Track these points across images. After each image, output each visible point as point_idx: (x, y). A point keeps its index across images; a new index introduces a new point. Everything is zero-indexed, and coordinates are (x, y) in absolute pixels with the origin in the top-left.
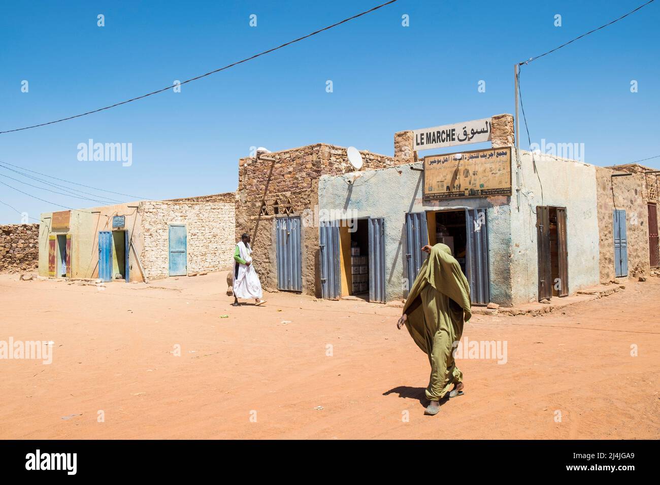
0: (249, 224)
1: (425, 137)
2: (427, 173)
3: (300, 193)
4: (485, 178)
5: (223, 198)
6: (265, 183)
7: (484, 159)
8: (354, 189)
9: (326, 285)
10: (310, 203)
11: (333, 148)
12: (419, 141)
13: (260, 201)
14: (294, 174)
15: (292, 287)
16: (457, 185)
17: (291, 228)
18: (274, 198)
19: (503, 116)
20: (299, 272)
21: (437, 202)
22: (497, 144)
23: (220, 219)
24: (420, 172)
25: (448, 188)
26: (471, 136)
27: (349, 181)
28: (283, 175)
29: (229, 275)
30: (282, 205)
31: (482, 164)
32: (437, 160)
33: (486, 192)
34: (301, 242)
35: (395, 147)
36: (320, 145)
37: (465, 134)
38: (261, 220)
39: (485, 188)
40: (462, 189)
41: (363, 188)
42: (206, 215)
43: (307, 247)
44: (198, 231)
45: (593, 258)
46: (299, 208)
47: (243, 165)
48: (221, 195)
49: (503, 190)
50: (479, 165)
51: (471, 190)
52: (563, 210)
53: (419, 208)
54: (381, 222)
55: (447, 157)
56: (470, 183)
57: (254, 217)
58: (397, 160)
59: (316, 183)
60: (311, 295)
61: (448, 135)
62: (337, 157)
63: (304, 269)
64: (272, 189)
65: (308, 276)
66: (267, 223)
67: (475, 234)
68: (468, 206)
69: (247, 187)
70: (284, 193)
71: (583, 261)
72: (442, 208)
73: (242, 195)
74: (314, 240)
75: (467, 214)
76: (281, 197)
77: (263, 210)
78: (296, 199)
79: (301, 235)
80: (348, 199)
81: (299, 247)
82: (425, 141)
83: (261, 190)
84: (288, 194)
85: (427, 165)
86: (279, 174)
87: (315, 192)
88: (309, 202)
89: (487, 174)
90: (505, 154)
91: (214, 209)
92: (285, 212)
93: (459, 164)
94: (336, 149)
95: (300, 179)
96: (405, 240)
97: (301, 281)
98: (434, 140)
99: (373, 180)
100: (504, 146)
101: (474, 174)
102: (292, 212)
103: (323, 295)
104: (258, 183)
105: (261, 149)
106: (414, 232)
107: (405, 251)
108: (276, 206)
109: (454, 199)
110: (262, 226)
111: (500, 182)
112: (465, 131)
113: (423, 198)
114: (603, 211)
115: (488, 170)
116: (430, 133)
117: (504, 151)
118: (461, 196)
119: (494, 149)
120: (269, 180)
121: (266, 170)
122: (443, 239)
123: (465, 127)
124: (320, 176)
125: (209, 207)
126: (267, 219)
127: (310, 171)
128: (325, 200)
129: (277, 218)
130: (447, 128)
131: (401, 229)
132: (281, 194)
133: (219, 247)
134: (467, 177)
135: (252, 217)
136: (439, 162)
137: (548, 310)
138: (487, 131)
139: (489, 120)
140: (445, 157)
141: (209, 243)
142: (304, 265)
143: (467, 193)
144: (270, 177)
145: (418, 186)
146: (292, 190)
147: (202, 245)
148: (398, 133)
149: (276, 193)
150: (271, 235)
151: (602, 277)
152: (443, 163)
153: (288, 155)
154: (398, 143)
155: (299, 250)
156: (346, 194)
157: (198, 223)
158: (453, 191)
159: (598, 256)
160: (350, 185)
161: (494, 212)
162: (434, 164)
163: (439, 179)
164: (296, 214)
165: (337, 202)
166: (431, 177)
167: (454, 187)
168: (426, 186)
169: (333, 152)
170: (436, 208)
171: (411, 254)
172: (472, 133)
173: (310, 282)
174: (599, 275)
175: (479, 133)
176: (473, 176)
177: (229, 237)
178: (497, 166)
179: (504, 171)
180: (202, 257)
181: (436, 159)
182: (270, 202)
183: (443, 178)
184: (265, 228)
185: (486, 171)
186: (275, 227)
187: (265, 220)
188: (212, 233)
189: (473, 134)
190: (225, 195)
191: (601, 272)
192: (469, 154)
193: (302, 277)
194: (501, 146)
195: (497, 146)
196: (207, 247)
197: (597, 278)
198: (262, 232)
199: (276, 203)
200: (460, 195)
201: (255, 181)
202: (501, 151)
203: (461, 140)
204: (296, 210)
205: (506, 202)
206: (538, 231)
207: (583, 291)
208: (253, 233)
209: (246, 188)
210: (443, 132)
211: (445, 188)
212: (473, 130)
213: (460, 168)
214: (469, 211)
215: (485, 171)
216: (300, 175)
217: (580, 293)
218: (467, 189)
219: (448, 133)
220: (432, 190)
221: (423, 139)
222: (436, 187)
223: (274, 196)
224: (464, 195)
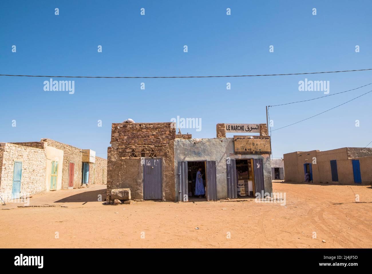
1: (230, 127)
2: (235, 143)
3: (161, 146)
4: (261, 147)
7: (260, 139)
9: (181, 194)
10: (168, 152)
12: (228, 129)
13: (130, 149)
14: (157, 136)
16: (250, 149)
17: (154, 165)
21: (240, 155)
25: (246, 150)
26: (251, 130)
27: (194, 143)
28: (148, 136)
30: (148, 152)
34: (161, 172)
37: (248, 128)
39: (261, 151)
40: (252, 151)
41: (202, 147)
43: (166, 175)
46: (160, 154)
47: (115, 127)
49: (268, 152)
50: (258, 142)
51: (256, 151)
53: (232, 157)
54: (214, 163)
56: (255, 148)
59: (172, 142)
61: (241, 128)
63: (164, 187)
64: (140, 142)
65: (167, 190)
67: (257, 169)
68: (254, 158)
70: (149, 146)
72: (243, 158)
74: (171, 171)
76: (147, 148)
77: (133, 154)
78: (158, 149)
81: (160, 175)
83: (131, 143)
84: (152, 146)
85: (235, 139)
86: (145, 135)
87: (172, 146)
90: (268, 139)
92: (150, 156)
95: (161, 139)
96: (226, 171)
98: (235, 129)
102: (155, 156)
103: (179, 200)
104: (128, 139)
105: (130, 120)
107: (226, 176)
108: (143, 152)
109: (248, 154)
111: (267, 149)
112: (248, 127)
113: (234, 153)
115: (262, 144)
116: (233, 126)
117: (268, 137)
119: (263, 136)
121: (135, 132)
124: (175, 138)
126: (136, 159)
127: (168, 135)
132: (147, 146)
134: (254, 146)
135: (124, 158)
136: (241, 138)
138: (257, 129)
139: (258, 125)
140: (244, 137)
142: (164, 185)
143: (254, 152)
144: (137, 136)
146: (155, 144)
149: (143, 145)
152: (243, 139)
153: (152, 126)
154: (219, 128)
155: (160, 177)
160: (195, 145)
161: (265, 161)
162: (239, 139)
163: (241, 146)
164: (158, 157)
166: (238, 145)
167: (248, 150)
168: (235, 148)
170: (240, 158)
175: (254, 129)
176: (256, 146)
178: (266, 143)
179: (268, 145)
182: (138, 150)
184: (134, 165)
186: (142, 164)
187: (134, 159)
194: (266, 135)
198: (131, 167)
199: (143, 150)
200: (251, 153)
201: (126, 137)
202: (266, 137)
203: (246, 131)
204: (158, 155)
205: (269, 157)
209: (117, 141)
210: (239, 126)
211: (244, 149)
212: (251, 127)
213: (250, 142)
214: (255, 160)
215: (261, 144)
216: (162, 137)
218: (254, 151)
220: (238, 150)
221: (230, 128)
222: (240, 149)
223: (141, 147)
224: (252, 153)
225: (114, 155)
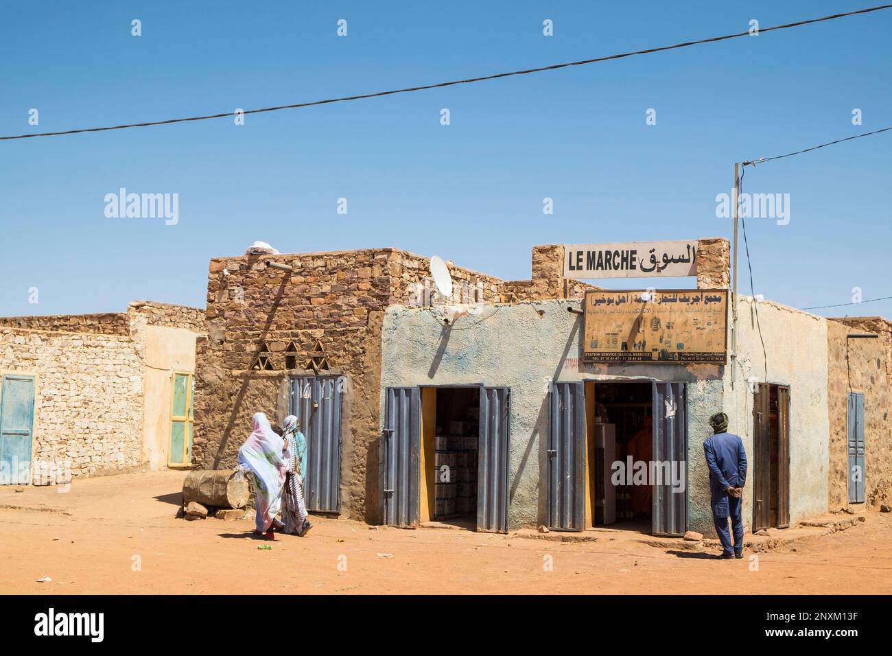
0: (228, 384)
1: (584, 257)
2: (588, 318)
3: (343, 333)
4: (685, 335)
5: (95, 322)
6: (269, 309)
7: (684, 304)
8: (453, 334)
9: (392, 501)
10: (364, 352)
11: (408, 257)
12: (574, 264)
13: (255, 342)
14: (333, 299)
15: (318, 505)
16: (640, 343)
17: (321, 396)
18: (285, 339)
19: (716, 241)
20: (336, 477)
21: (605, 368)
22: (707, 283)
23: (98, 368)
24: (576, 315)
25: (625, 345)
26: (662, 264)
27: (446, 320)
28: (309, 299)
29: (186, 480)
30: (304, 353)
31: (681, 311)
32: (606, 298)
33: (686, 357)
34: (341, 423)
35: (533, 270)
36: (389, 251)
37: (653, 260)
38: (253, 378)
39: (685, 350)
40: (648, 349)
41: (472, 334)
42: (73, 358)
43: (354, 431)
44: (56, 391)
45: (821, 470)
46: (340, 360)
47: (217, 272)
48: (91, 317)
49: (714, 356)
50: (677, 313)
51: (663, 351)
52: (786, 389)
53: (573, 374)
54: (504, 395)
55: (625, 295)
56: (661, 340)
57: (240, 372)
58: (536, 292)
59: (378, 317)
60: (358, 519)
61: (624, 260)
62: (412, 273)
63: (347, 473)
64: (283, 321)
65: (354, 484)
66: (269, 383)
67: (665, 422)
68: (656, 376)
69: (227, 314)
70: (309, 331)
71: (808, 472)
72: (613, 377)
73: (214, 329)
74: (369, 420)
75: (655, 389)
76: (303, 338)
77: (261, 359)
78: (334, 344)
79: (342, 411)
80: (441, 352)
81: (337, 431)
82: (584, 264)
83: (258, 321)
84: (318, 333)
85: (589, 306)
86: (300, 296)
87: (375, 333)
88: (361, 351)
89: (688, 328)
90: (719, 300)
91: (87, 346)
92: (310, 366)
93: (643, 308)
94: (412, 259)
95: (344, 308)
96: (546, 426)
97: (339, 495)
98: (600, 265)
99: (491, 322)
100: (716, 287)
101: (668, 327)
102: (325, 367)
103: (385, 519)
104: (251, 309)
105: (261, 245)
106: (563, 413)
107: (545, 445)
108: (291, 354)
109: (633, 364)
110: (258, 389)
111: (710, 343)
112: (653, 256)
113: (580, 359)
114: (835, 393)
115: (691, 322)
116: (594, 253)
117: (718, 295)
118: (646, 359)
119: (698, 290)
120: (277, 305)
121: (271, 286)
122: (604, 427)
123: (654, 250)
124: (387, 305)
125: (79, 343)
126: (268, 378)
127: (366, 295)
128: (395, 350)
129: (291, 377)
130: (624, 247)
131: (539, 408)
132: (303, 333)
133: (92, 425)
134: (656, 330)
135: (236, 372)
136: (610, 301)
137: (772, 544)
138: (688, 261)
139: (694, 244)
140: (622, 295)
141: (74, 417)
142: (346, 464)
143: (655, 355)
144: (278, 298)
145: (571, 338)
146: (327, 326)
147: (61, 421)
148: (540, 245)
149: (291, 329)
150: (276, 407)
151: (831, 502)
152: (617, 304)
153: (320, 263)
154: (538, 263)
155: (336, 437)
156: (437, 342)
157: (58, 375)
158: (633, 350)
159: (827, 467)
160: (447, 327)
161: (698, 390)
162: (602, 305)
163: (610, 329)
164: (333, 371)
165: (420, 355)
166: (596, 326)
167: (635, 345)
168: (586, 339)
169: (407, 263)
170: (602, 377)
171: (557, 450)
172: (664, 261)
173: (359, 496)
174: (827, 497)
175: (676, 261)
176: (667, 330)
177: (113, 406)
178: (706, 317)
179: (717, 327)
180: (61, 446)
181: (606, 296)
182: (278, 344)
183: (617, 329)
184: (264, 394)
185: (689, 323)
186: (287, 393)
187: (263, 378)
188: (81, 397)
189: (667, 261)
190: (101, 318)
191: (830, 494)
192: (661, 294)
193: (341, 487)
194: (712, 287)
195: (704, 286)
196: (71, 426)
197: (824, 502)
198: (256, 401)
199: (291, 348)
200: (644, 358)
201: (245, 303)
202: (712, 295)
203: (645, 270)
204: (333, 364)
205: (716, 374)
206: (755, 422)
207: (808, 522)
208: (234, 402)
209: (223, 316)
210: (616, 253)
211: (619, 345)
212: (665, 255)
213: (645, 315)
214: (658, 384)
215: (685, 323)
216: (346, 301)
217: (804, 524)
218: (656, 350)
219: (625, 256)
220: (596, 347)
221: (581, 260)
222: (605, 342)
223: (287, 336)
224: (650, 358)
225: (211, 363)
